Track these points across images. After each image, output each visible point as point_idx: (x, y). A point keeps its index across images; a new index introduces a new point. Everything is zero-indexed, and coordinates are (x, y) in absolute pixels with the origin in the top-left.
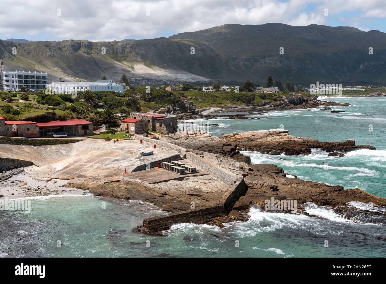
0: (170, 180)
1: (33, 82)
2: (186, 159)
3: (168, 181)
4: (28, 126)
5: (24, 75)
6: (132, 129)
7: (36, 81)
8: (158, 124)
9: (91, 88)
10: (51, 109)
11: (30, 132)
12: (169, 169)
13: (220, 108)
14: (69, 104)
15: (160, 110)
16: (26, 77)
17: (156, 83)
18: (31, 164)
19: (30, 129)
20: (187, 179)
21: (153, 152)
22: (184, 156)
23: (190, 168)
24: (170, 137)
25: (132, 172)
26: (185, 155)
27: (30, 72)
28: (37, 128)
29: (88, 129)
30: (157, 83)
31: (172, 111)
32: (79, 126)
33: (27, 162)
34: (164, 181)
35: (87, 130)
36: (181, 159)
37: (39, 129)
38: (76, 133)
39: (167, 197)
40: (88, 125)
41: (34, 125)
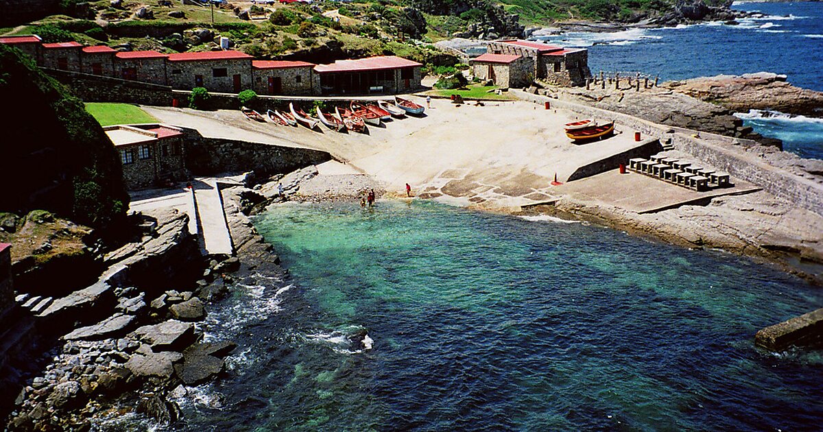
0: (682, 204)
2: (673, 149)
4: (298, 72)
6: (501, 78)
8: (550, 67)
11: (301, 84)
18: (326, 157)
19: (302, 79)
20: (718, 202)
23: (716, 175)
24: (581, 94)
25: (570, 180)
28: (315, 76)
32: (396, 72)
33: (320, 153)
35: (411, 80)
36: (661, 149)
37: (319, 79)
40: (412, 67)
41: (309, 68)
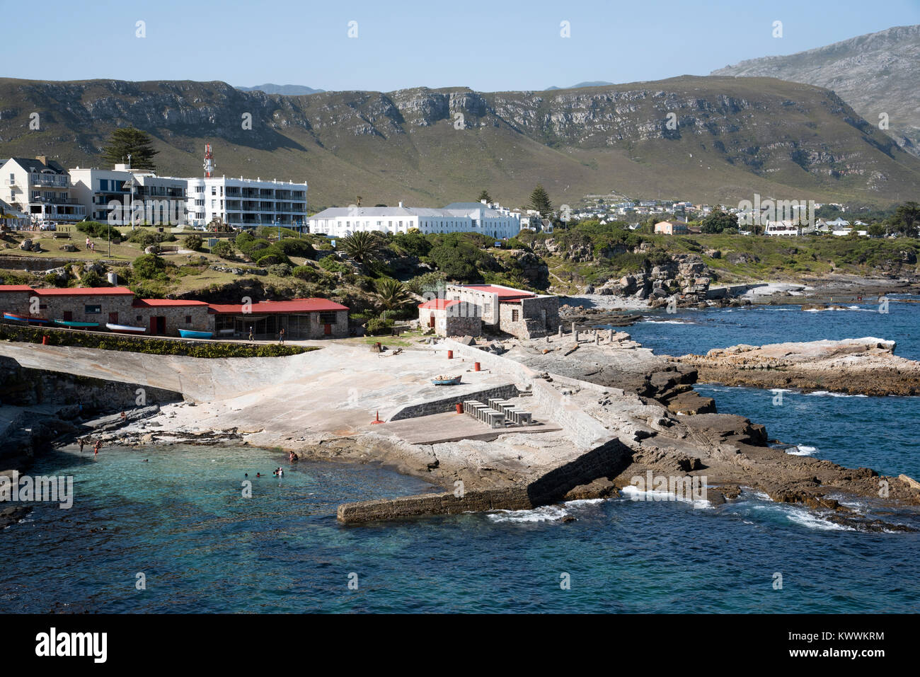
0: (462, 438)
1: (268, 205)
2: (532, 395)
3: (457, 440)
4: (187, 312)
5: (244, 189)
6: (440, 326)
7: (277, 203)
8: (508, 316)
9: (424, 224)
10: (252, 272)
11: (192, 325)
12: (476, 416)
13: (800, 283)
14: (302, 262)
15: (606, 286)
16: (249, 191)
17: (659, 211)
18: (177, 397)
19: (193, 319)
20: (503, 438)
21: (461, 377)
22: (527, 388)
23: (518, 413)
25: (392, 420)
26: (530, 386)
27: (259, 181)
28: (209, 316)
29: (334, 321)
30: (661, 209)
31: (640, 288)
32: (313, 315)
33: (169, 393)
34: (449, 441)
35: (333, 326)
36: (517, 395)
37: (214, 320)
38: (305, 331)
39: (436, 473)
40: (335, 311)
41: (202, 308)
